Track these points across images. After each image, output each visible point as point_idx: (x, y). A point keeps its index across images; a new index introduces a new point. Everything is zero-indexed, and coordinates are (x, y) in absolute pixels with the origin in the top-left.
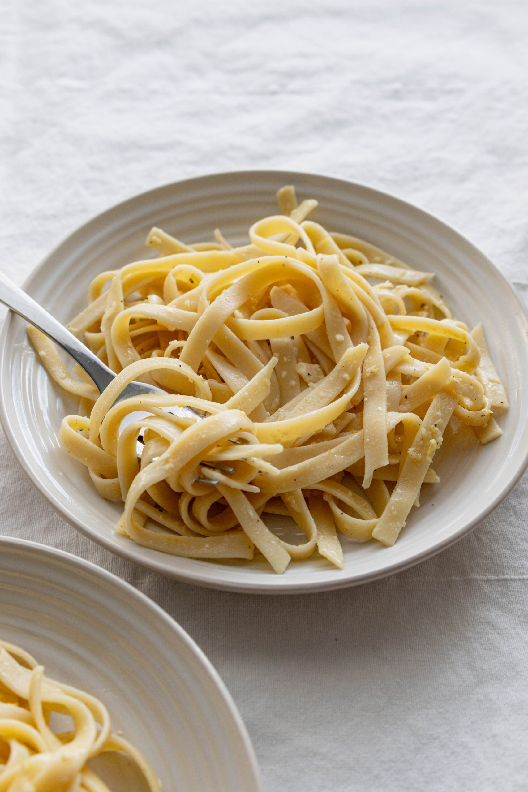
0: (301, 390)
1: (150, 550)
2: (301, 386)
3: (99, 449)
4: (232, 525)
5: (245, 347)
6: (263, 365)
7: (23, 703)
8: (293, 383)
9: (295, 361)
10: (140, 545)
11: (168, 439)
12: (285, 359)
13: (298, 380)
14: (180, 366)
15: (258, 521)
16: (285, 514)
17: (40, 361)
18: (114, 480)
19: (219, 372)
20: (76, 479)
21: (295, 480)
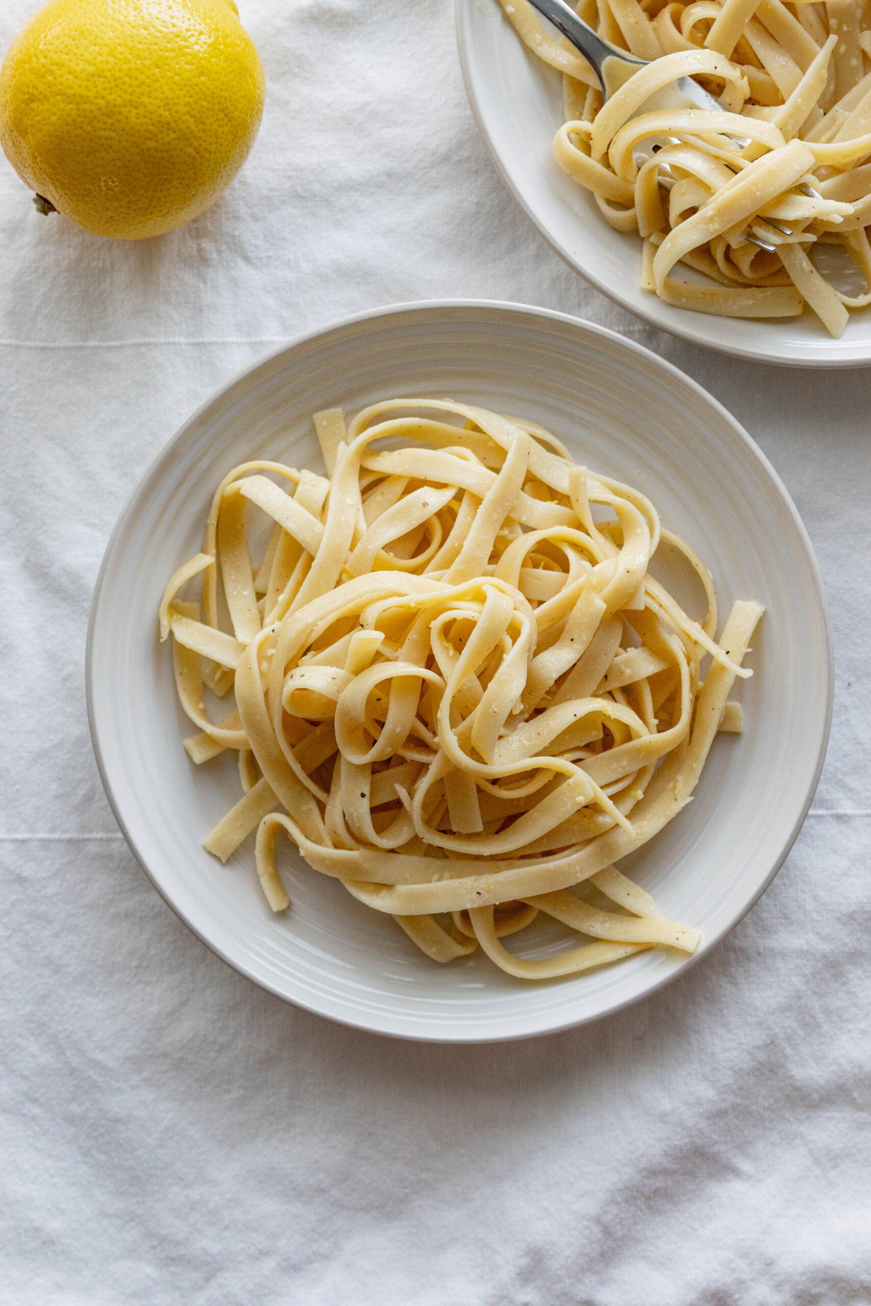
0: (865, 74)
1: (684, 312)
2: (865, 65)
3: (612, 174)
4: (776, 268)
5: (795, 20)
6: (818, 48)
7: (563, 499)
8: (854, 62)
9: (858, 30)
10: (672, 306)
11: (709, 184)
12: (845, 28)
13: (861, 57)
14: (716, 68)
15: (812, 272)
16: (837, 243)
17: (508, 20)
18: (629, 213)
19: (759, 58)
20: (579, 205)
21: (858, 219)
